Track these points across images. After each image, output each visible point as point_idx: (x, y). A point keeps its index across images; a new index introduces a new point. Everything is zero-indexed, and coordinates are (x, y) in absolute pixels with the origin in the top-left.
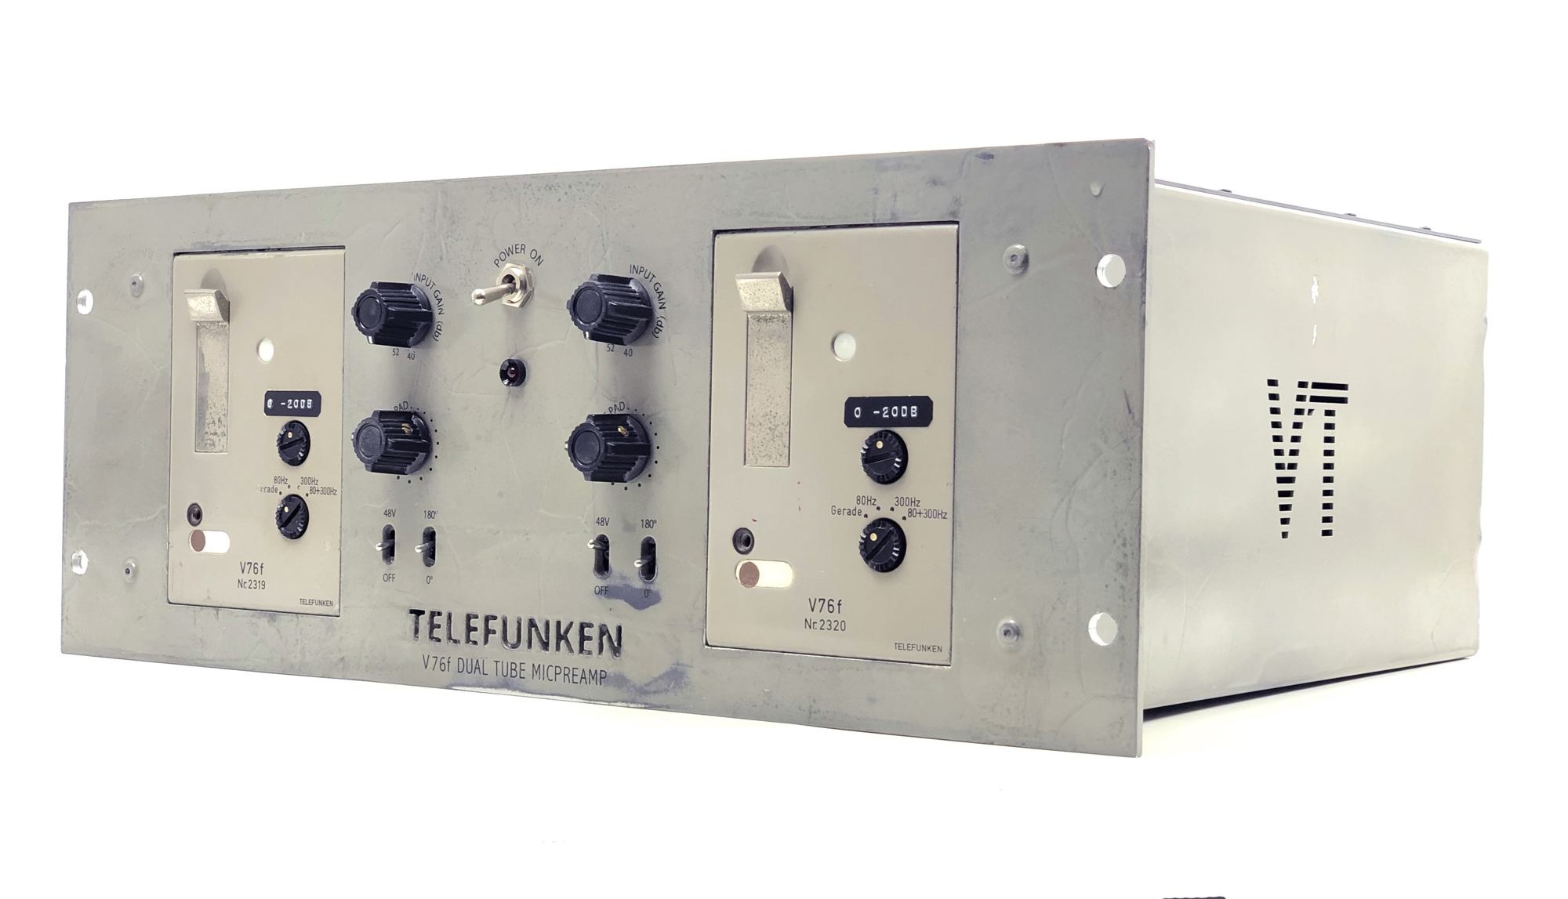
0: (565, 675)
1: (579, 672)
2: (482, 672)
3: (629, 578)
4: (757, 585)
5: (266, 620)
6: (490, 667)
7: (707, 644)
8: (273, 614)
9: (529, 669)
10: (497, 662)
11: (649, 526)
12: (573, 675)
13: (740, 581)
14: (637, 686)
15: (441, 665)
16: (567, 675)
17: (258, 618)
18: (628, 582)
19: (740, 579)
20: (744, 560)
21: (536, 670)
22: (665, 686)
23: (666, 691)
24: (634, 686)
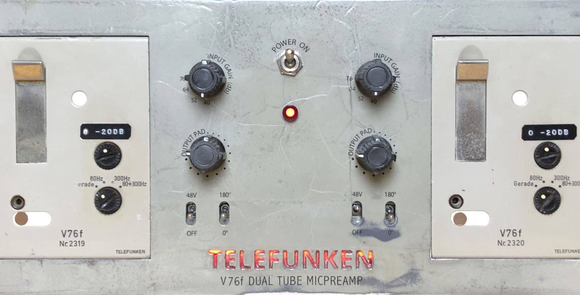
0: (331, 281)
1: (342, 279)
2: (268, 283)
3: (377, 225)
4: (465, 224)
5: (86, 264)
6: (274, 281)
7: (432, 258)
8: (91, 261)
9: (304, 280)
10: (280, 277)
11: (391, 195)
12: (338, 280)
13: (454, 223)
14: (384, 284)
15: (235, 282)
16: (334, 281)
17: (79, 264)
18: (376, 227)
19: (454, 222)
20: (457, 211)
21: (310, 279)
22: (404, 282)
23: (405, 285)
24: (383, 284)
